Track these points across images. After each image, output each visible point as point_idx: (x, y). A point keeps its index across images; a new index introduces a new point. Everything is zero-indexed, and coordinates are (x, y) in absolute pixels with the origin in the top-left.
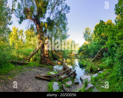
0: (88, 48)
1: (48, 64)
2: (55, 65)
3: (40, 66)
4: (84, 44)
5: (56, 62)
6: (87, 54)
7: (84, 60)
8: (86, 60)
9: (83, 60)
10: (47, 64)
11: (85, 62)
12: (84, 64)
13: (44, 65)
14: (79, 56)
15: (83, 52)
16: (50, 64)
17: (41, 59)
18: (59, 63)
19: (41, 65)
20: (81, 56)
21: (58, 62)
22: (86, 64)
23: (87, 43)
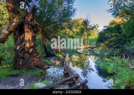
0: (120, 33)
1: (33, 66)
2: (48, 68)
3: (12, 76)
4: (112, 24)
5: (52, 60)
6: (118, 47)
7: (109, 60)
8: (113, 60)
9: (106, 59)
10: (29, 68)
11: (112, 65)
12: (110, 70)
13: (23, 71)
14: (97, 51)
15: (106, 42)
16: (37, 66)
17: (17, 58)
18: (58, 63)
19: (15, 72)
20: (102, 50)
21: (55, 60)
22: (115, 71)
23: (118, 20)
